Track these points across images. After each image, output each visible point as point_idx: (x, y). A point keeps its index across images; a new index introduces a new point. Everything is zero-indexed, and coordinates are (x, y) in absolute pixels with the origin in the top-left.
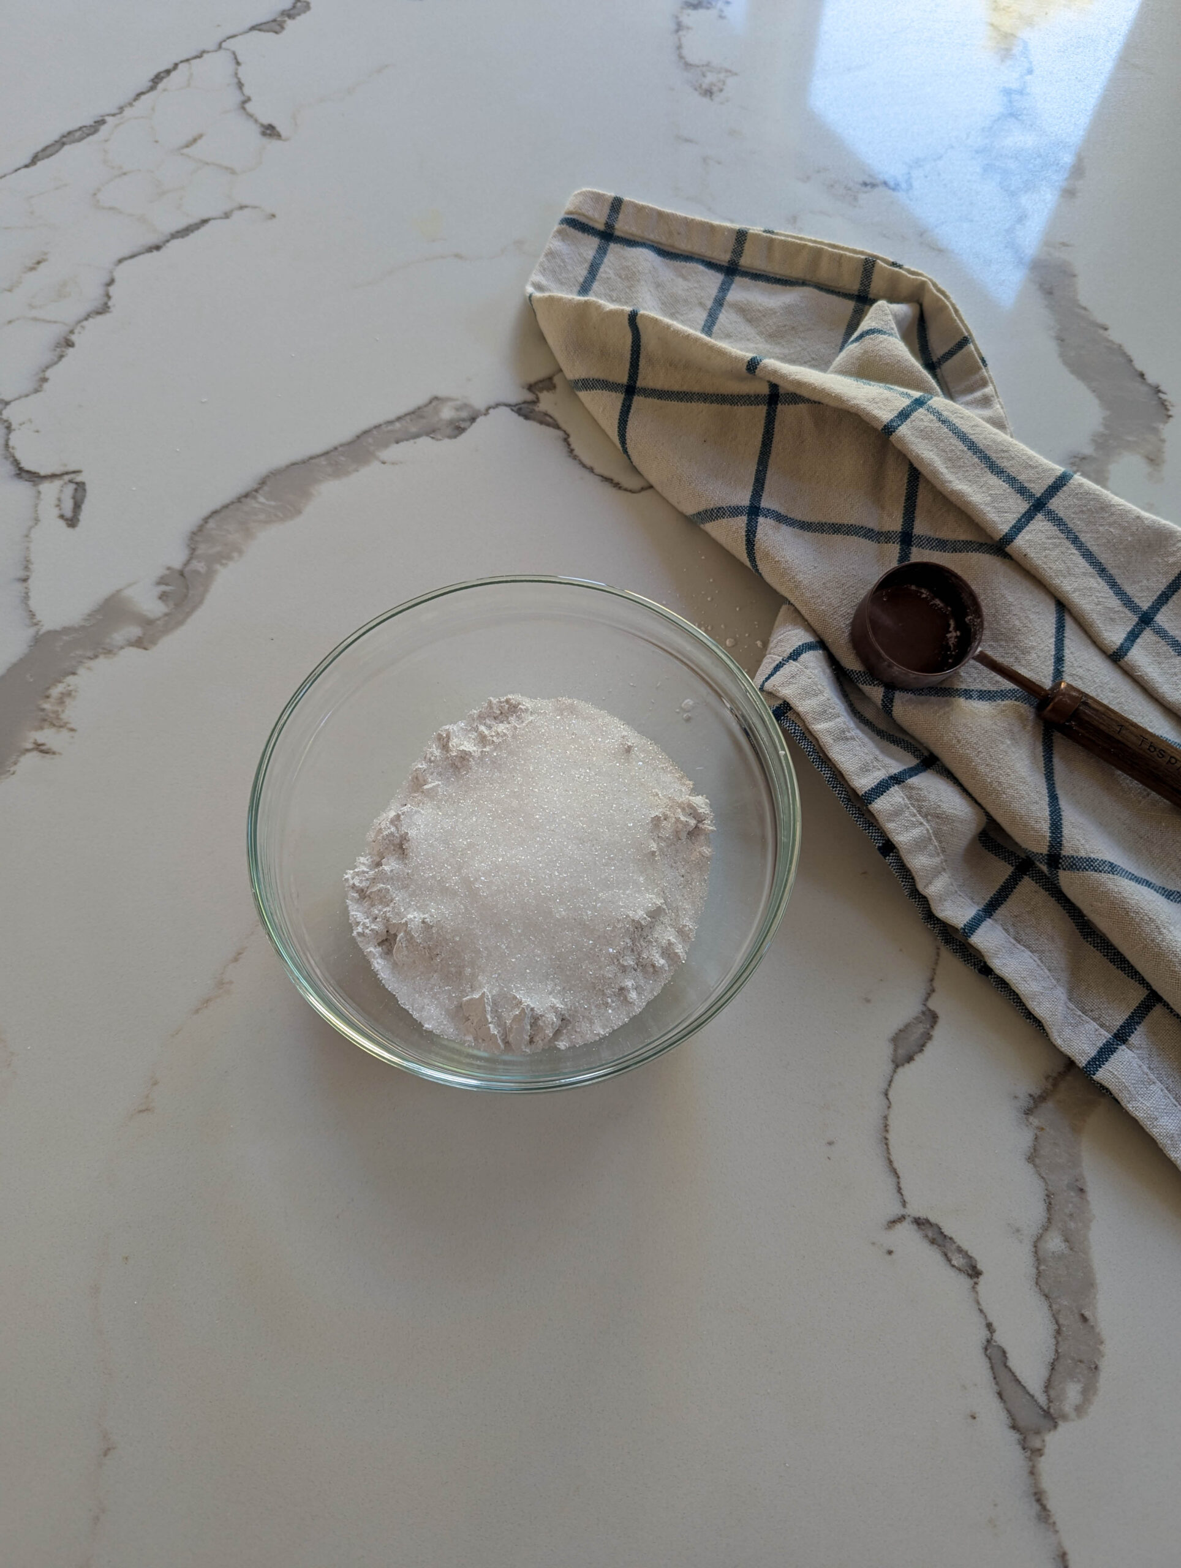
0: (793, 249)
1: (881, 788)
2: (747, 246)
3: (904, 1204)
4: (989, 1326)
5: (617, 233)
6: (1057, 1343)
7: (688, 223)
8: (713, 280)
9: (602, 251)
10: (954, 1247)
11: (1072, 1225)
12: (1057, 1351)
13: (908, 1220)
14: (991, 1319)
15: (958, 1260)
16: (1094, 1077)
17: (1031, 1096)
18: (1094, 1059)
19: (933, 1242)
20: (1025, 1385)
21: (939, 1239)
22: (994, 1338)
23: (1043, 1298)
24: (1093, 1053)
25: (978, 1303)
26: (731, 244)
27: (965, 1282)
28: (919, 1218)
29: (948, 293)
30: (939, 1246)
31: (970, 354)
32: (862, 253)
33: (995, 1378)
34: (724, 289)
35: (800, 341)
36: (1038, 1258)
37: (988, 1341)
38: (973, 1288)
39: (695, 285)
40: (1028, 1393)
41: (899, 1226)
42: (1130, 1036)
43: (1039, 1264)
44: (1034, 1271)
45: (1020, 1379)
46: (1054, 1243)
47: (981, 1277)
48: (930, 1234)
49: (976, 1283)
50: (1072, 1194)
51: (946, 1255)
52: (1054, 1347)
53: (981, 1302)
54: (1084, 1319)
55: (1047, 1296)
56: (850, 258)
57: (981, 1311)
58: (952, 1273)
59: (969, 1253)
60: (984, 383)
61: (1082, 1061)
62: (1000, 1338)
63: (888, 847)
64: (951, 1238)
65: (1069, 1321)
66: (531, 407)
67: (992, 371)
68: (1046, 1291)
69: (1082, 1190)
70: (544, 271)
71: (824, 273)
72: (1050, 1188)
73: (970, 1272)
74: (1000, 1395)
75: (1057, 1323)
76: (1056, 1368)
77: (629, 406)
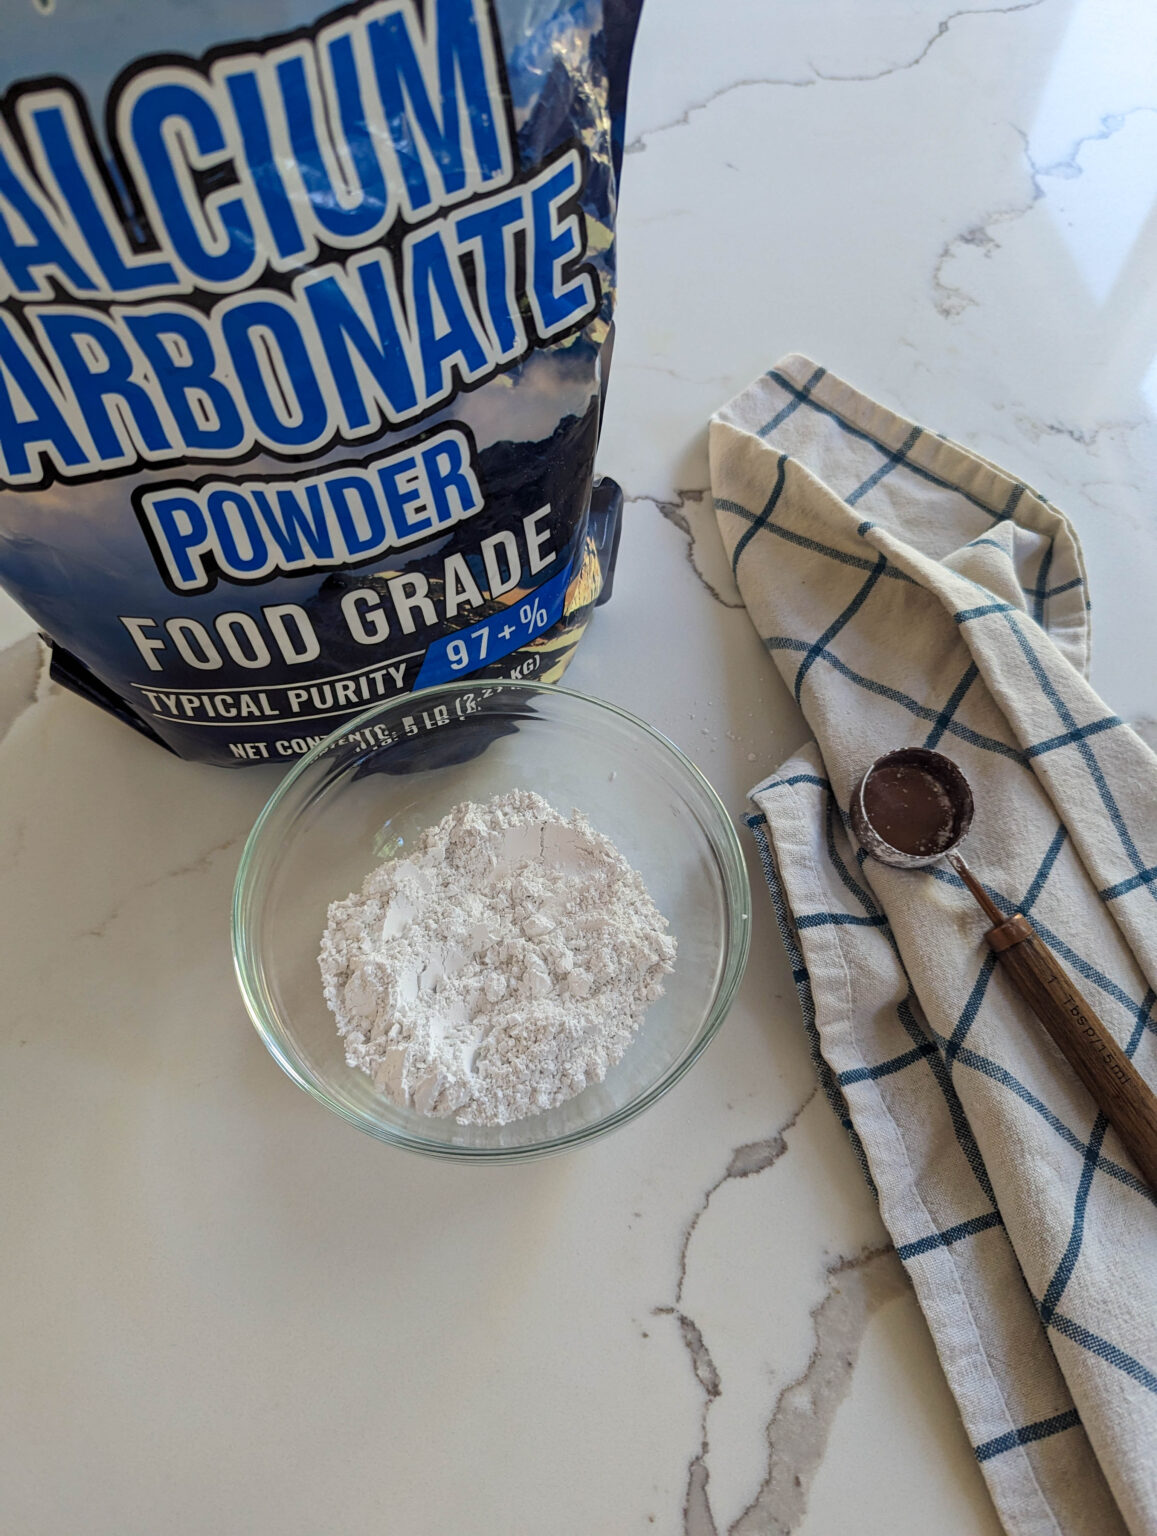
0: (957, 458)
1: (817, 920)
2: (919, 443)
3: (679, 1298)
4: (705, 1445)
5: (811, 397)
6: (762, 1492)
7: (873, 407)
8: (879, 460)
9: (792, 407)
10: (706, 1358)
11: (825, 1392)
12: (757, 1499)
13: (675, 1314)
14: (710, 1440)
15: (704, 1372)
16: (904, 1262)
17: (841, 1257)
18: (912, 1246)
19: (689, 1344)
20: (714, 1515)
21: (696, 1346)
22: (704, 1458)
23: (767, 1445)
24: (913, 1240)
25: (704, 1419)
26: (905, 436)
27: (701, 1395)
28: (686, 1318)
29: (1079, 537)
30: (693, 1351)
31: (1078, 595)
32: (1016, 479)
33: (688, 1494)
34: (884, 471)
35: (931, 535)
36: (779, 1408)
37: (697, 1458)
38: (707, 1403)
39: (861, 460)
40: (712, 1524)
41: (664, 1316)
42: (955, 1240)
43: (778, 1411)
44: (771, 1416)
45: (711, 1507)
46: (801, 1400)
47: (717, 1398)
48: (689, 1336)
49: (710, 1401)
50: (839, 1363)
51: (695, 1362)
52: (756, 1495)
53: (708, 1419)
54: (798, 1483)
55: (771, 1445)
56: (1003, 480)
57: (704, 1428)
58: (694, 1381)
59: (718, 1371)
60: (1080, 623)
61: (899, 1243)
62: (709, 1461)
63: (802, 975)
64: (706, 1350)
65: (782, 1478)
66: (674, 508)
67: (1094, 616)
68: (773, 1440)
69: (850, 1364)
70: (735, 406)
71: (977, 486)
72: (821, 1348)
73: (710, 1388)
74: (686, 1512)
75: (770, 1473)
76: (750, 1514)
77: (753, 534)
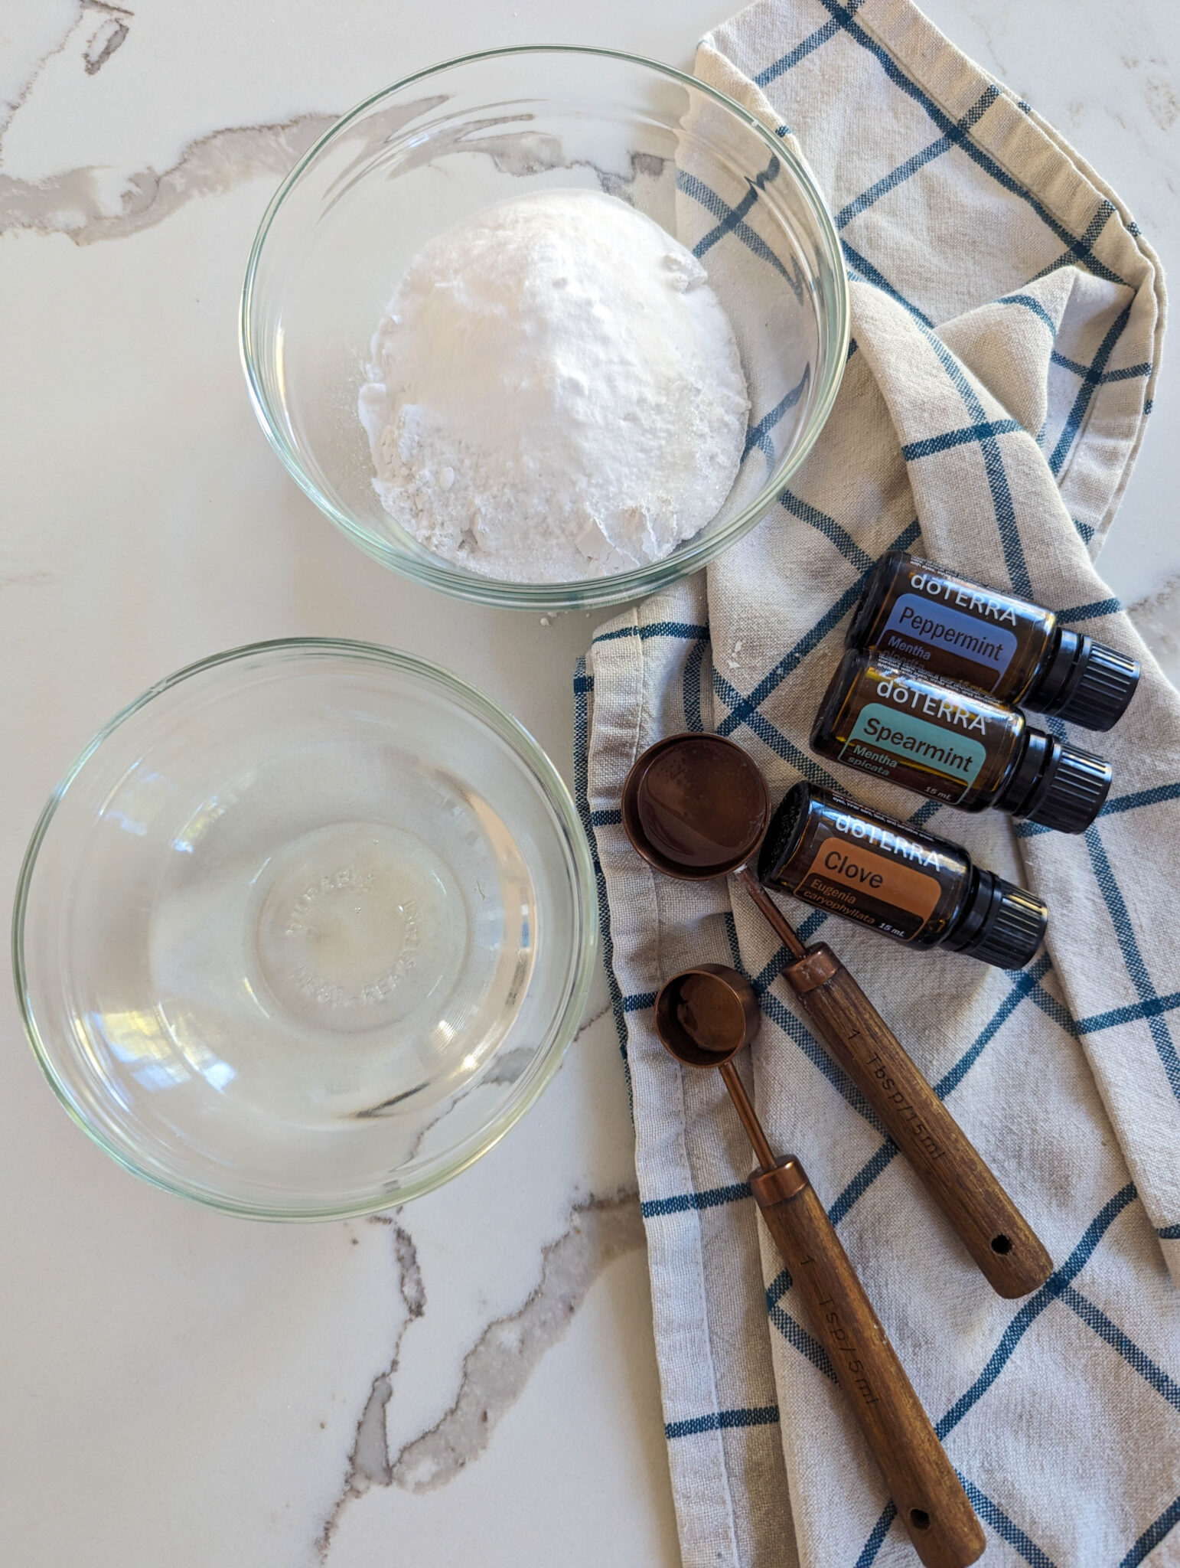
0: (1034, 145)
2: (990, 112)
3: (400, 1210)
4: (394, 1364)
5: (856, 19)
6: (444, 1419)
7: (939, 45)
8: (927, 134)
9: (825, 33)
10: (416, 1276)
11: (538, 1332)
12: (438, 1426)
13: (392, 1226)
14: (400, 1358)
15: (410, 1290)
16: (644, 1219)
17: (592, 1195)
18: (659, 1203)
19: (400, 1259)
20: (388, 1433)
21: (408, 1262)
22: (391, 1376)
23: (461, 1375)
24: (663, 1196)
25: (400, 1338)
26: (973, 101)
27: (403, 1312)
28: (403, 1231)
29: (1167, 298)
30: (403, 1266)
31: (1138, 389)
32: (1106, 193)
33: (366, 1409)
34: (931, 153)
35: (970, 265)
36: (483, 1339)
37: (384, 1375)
38: (406, 1322)
39: (902, 130)
40: (385, 1441)
41: (379, 1226)
42: (711, 1205)
43: (481, 1343)
44: (472, 1347)
45: (387, 1425)
46: (509, 1336)
47: (419, 1319)
48: (403, 1251)
49: (411, 1320)
50: (560, 1306)
51: (403, 1278)
52: (437, 1422)
53: (403, 1338)
54: (485, 1417)
55: (465, 1375)
56: (1088, 192)
57: (397, 1345)
58: (397, 1296)
59: (425, 1291)
60: (1127, 434)
61: (645, 1197)
62: (396, 1380)
64: (418, 1268)
65: (469, 1410)
66: (621, 182)
67: (1150, 426)
68: (469, 1371)
69: (571, 1309)
70: (740, 25)
71: (1052, 196)
72: (544, 1287)
73: (413, 1307)
74: (360, 1425)
75: (457, 1403)
76: (427, 1439)
77: (717, 238)
